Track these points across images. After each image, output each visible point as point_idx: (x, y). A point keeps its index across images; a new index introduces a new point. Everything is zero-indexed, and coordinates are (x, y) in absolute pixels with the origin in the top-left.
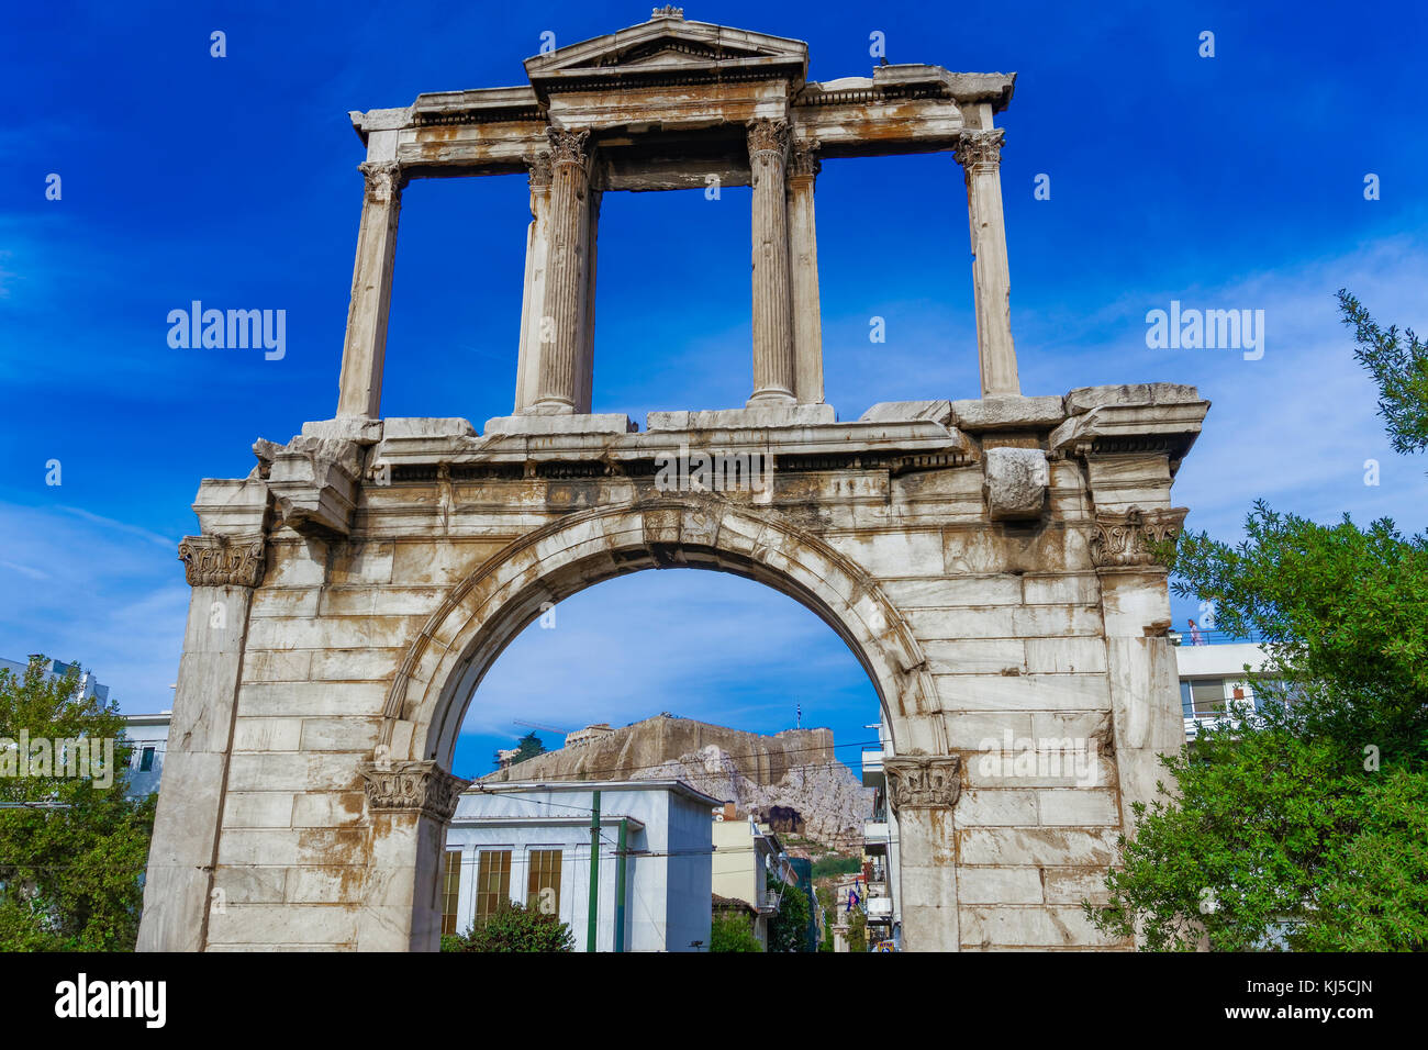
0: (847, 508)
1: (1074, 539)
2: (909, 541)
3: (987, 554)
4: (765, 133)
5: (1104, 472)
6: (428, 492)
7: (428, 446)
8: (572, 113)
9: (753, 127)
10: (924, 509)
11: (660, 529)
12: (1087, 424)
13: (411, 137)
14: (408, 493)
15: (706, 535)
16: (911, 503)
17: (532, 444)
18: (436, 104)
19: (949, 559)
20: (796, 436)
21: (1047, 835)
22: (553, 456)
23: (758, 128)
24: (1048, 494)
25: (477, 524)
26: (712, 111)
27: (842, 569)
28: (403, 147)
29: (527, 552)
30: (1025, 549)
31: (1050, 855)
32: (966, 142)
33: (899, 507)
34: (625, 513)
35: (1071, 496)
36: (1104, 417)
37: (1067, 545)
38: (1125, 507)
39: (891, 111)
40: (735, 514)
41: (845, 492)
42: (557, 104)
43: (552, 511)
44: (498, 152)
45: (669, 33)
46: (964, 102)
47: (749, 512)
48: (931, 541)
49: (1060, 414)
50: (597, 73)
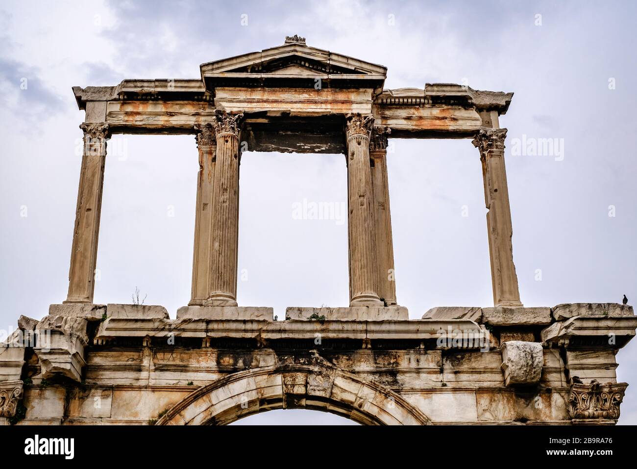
0: (415, 375)
1: (557, 399)
2: (456, 399)
3: (504, 408)
4: (358, 123)
5: (576, 357)
6: (135, 355)
7: (138, 325)
8: (231, 101)
9: (350, 119)
10: (464, 377)
11: (293, 386)
12: (567, 327)
13: (116, 107)
14: (120, 355)
15: (324, 390)
16: (456, 373)
17: (211, 326)
18: (135, 87)
19: (481, 411)
20: (385, 327)
22: (224, 334)
23: (354, 119)
24: (545, 371)
25: (169, 378)
26: (324, 106)
27: (413, 415)
28: (110, 113)
29: (204, 398)
30: (528, 405)
32: (483, 135)
33: (448, 376)
34: (270, 373)
35: (555, 372)
36: (578, 324)
37: (553, 403)
38: (590, 381)
39: (436, 112)
40: (343, 377)
41: (413, 365)
42: (220, 94)
43: (221, 371)
44: (176, 121)
45: (296, 54)
46: (480, 109)
47: (353, 376)
48: (469, 399)
49: (549, 320)
50: (250, 76)
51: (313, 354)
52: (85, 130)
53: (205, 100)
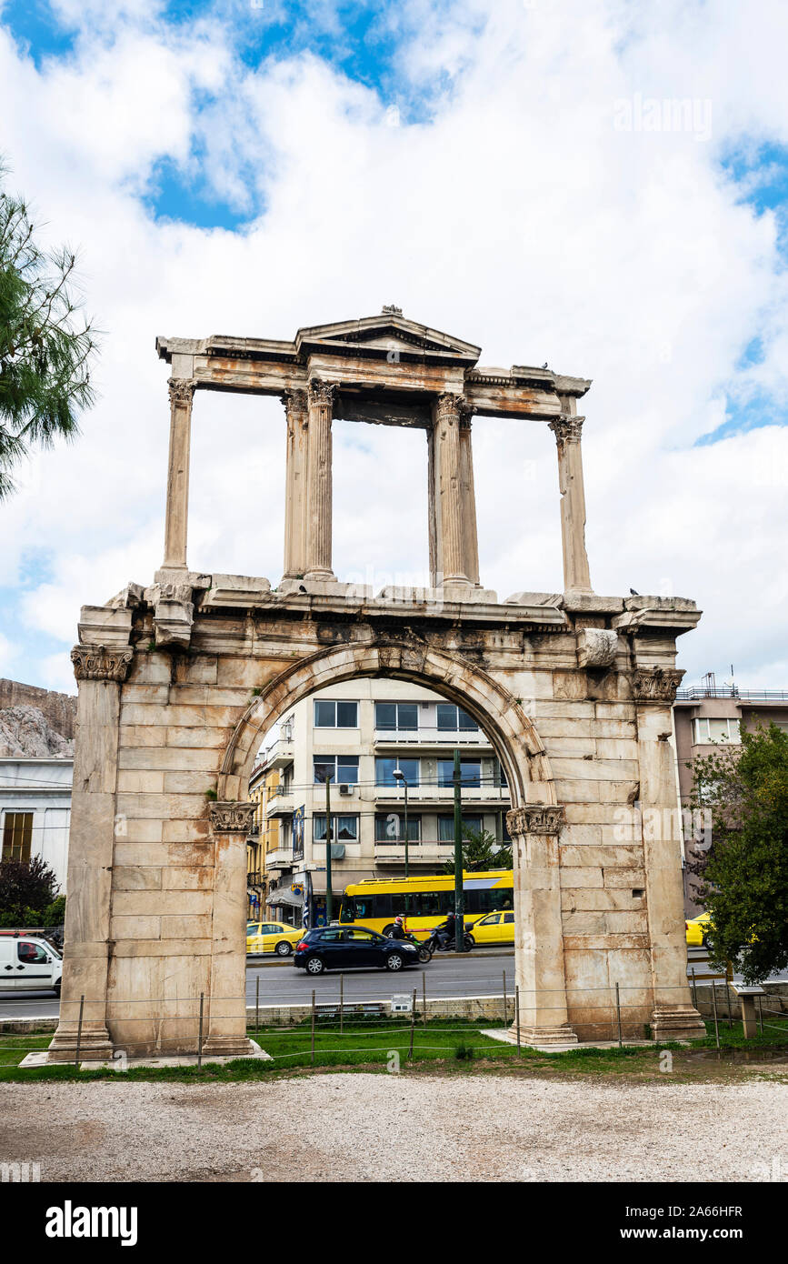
0: (499, 654)
1: (623, 681)
2: (535, 677)
3: (577, 687)
4: (451, 403)
5: (643, 644)
6: (238, 624)
7: (245, 596)
8: (327, 369)
9: (443, 397)
10: (543, 658)
11: (389, 660)
12: (638, 618)
13: (203, 363)
14: (225, 624)
15: (417, 665)
16: (535, 653)
17: (315, 601)
18: (226, 343)
19: (556, 689)
20: (476, 609)
21: (606, 850)
22: (327, 609)
23: (446, 398)
24: (618, 655)
25: (272, 648)
26: (418, 382)
27: (498, 691)
28: (198, 369)
29: (306, 668)
30: (597, 686)
31: (608, 861)
32: (564, 422)
33: (528, 656)
34: (368, 647)
35: (623, 656)
36: (649, 615)
37: (619, 685)
38: (653, 666)
39: (519, 393)
40: (435, 653)
41: (498, 644)
42: (315, 361)
43: (321, 643)
44: (266, 382)
45: (393, 325)
46: (560, 394)
47: (443, 653)
48: (546, 677)
49: (621, 609)
50: (348, 346)
51: (407, 630)
52: (172, 385)
53: (296, 363)
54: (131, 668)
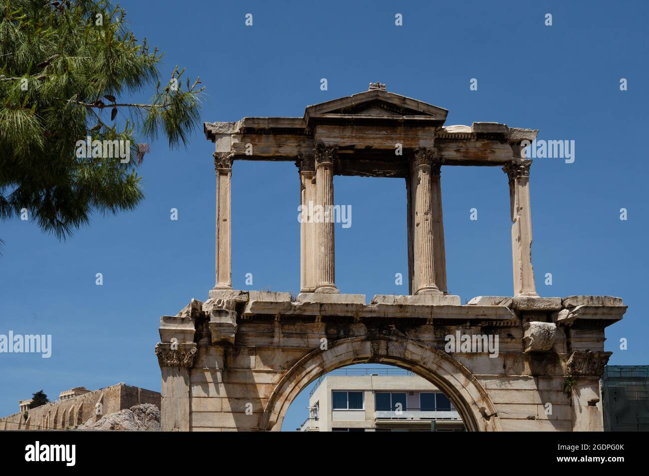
3: (523, 367)
4: (424, 155)
5: (577, 334)
6: (269, 326)
7: (273, 306)
8: (329, 137)
9: (417, 152)
11: (379, 349)
12: (573, 313)
13: (238, 139)
14: (260, 326)
15: (400, 352)
17: (323, 308)
18: (254, 124)
19: (507, 368)
20: (443, 310)
22: (331, 313)
23: (420, 152)
25: (294, 342)
27: (462, 371)
28: (234, 145)
29: (318, 356)
30: (539, 365)
32: (515, 165)
34: (363, 340)
35: (561, 343)
36: (582, 311)
38: (585, 350)
39: (479, 145)
40: (413, 344)
42: (320, 130)
43: (329, 337)
44: (283, 151)
45: (378, 98)
46: (512, 143)
47: (420, 343)
48: (499, 360)
49: (560, 307)
50: (344, 117)
51: (392, 327)
52: (216, 158)
53: (305, 135)
54: (196, 358)
